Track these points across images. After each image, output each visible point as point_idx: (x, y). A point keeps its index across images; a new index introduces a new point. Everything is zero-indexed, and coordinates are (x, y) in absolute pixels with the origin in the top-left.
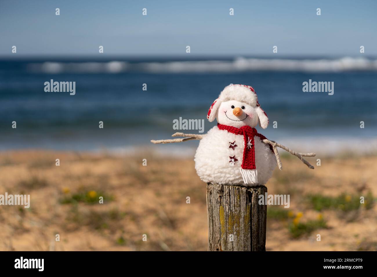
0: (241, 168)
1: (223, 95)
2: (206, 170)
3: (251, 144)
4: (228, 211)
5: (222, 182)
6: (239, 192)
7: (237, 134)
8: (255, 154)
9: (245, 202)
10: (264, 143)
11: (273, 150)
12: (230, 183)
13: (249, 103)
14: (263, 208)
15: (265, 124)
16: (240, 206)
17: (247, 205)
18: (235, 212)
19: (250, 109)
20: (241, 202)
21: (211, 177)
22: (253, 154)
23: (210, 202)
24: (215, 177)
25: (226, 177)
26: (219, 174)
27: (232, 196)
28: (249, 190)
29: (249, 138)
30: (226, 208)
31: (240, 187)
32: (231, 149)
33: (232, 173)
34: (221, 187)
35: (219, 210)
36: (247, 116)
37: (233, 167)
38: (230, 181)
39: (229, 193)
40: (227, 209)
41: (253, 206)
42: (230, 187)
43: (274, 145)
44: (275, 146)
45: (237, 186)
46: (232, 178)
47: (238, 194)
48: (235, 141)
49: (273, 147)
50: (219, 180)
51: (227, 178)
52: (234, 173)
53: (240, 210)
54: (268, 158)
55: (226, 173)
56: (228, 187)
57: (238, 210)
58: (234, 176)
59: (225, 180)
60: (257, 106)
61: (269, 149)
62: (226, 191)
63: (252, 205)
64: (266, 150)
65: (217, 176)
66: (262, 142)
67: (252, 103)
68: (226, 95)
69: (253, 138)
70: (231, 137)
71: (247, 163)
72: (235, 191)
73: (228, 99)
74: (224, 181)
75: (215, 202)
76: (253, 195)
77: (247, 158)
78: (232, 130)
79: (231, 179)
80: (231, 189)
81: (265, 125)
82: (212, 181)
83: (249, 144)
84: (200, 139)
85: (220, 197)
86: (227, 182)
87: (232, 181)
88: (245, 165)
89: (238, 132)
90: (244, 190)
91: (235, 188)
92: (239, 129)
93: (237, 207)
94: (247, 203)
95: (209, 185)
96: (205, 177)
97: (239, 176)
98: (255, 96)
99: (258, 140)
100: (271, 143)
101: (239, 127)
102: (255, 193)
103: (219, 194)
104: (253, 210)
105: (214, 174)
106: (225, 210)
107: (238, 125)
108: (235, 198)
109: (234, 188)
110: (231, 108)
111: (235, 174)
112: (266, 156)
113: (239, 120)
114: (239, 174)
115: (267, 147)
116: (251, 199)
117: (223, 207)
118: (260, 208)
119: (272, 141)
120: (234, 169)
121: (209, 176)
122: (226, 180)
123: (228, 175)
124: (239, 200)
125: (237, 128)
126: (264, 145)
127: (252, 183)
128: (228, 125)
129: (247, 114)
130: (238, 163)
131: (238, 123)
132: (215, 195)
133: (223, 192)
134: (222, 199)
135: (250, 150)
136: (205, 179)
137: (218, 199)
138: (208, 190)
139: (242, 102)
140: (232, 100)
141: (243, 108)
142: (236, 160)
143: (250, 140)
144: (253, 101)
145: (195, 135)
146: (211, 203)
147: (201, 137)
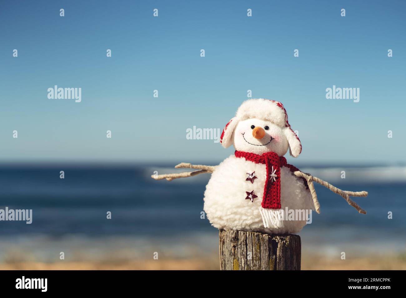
0: (261, 207)
1: (241, 112)
2: (217, 211)
3: (276, 176)
4: (244, 266)
5: (237, 227)
6: (259, 240)
7: (258, 163)
8: (280, 189)
9: (267, 254)
10: (295, 175)
11: (308, 185)
12: (248, 228)
13: (274, 122)
14: (293, 263)
15: (296, 149)
16: (260, 259)
17: (269, 258)
18: (254, 268)
19: (276, 129)
20: (261, 254)
21: (223, 220)
22: (278, 189)
23: (223, 254)
24: (227, 220)
25: (242, 219)
26: (232, 216)
27: (250, 245)
28: (274, 239)
29: (273, 168)
30: (241, 261)
31: (260, 233)
32: (249, 182)
33: (249, 214)
34: (236, 233)
35: (232, 265)
36: (272, 139)
37: (251, 207)
38: (246, 225)
39: (246, 241)
40: (243, 263)
41: (278, 260)
42: (248, 233)
43: (309, 178)
44: (310, 181)
45: (257, 232)
46: (249, 220)
47: (257, 243)
48: (254, 172)
49: (308, 181)
50: (233, 224)
51: (243, 222)
52: (252, 214)
53: (260, 265)
54: (300, 196)
55: (241, 214)
56: (244, 234)
57: (258, 265)
58: (252, 218)
59: (241, 223)
60: (286, 126)
61: (302, 184)
62: (242, 238)
63: (278, 258)
64: (298, 185)
65: (230, 219)
66: (293, 174)
67: (278, 121)
68: (245, 111)
69: (279, 168)
70: (250, 167)
71: (269, 200)
72: (253, 238)
73: (248, 117)
74: (239, 226)
75: (229, 254)
76: (278, 246)
77: (269, 194)
78: (251, 157)
79: (249, 222)
80: (248, 236)
81: (296, 151)
82: (225, 226)
83: (273, 175)
84: (212, 172)
85: (234, 247)
86: (243, 227)
87: (250, 226)
88: (266, 203)
89: (259, 160)
90: (266, 237)
91: (254, 235)
92: (261, 157)
93: (256, 260)
94: (269, 255)
95: (222, 233)
96: (216, 220)
97: (258, 218)
98: (282, 113)
99: (287, 172)
100: (304, 175)
101: (261, 154)
102: (282, 242)
103: (233, 244)
104: (278, 265)
105: (226, 215)
106: (240, 265)
107: (260, 151)
108: (253, 248)
109: (252, 235)
110: (251, 128)
111: (254, 216)
112: (297, 193)
113: (261, 144)
114: (259, 216)
115: (300, 182)
116: (277, 250)
117: (238, 260)
118: (289, 263)
119: (306, 174)
120: (252, 208)
121: (220, 218)
122: (241, 225)
123: (244, 217)
124: (258, 251)
125: (258, 155)
126: (295, 179)
127: (276, 227)
128: (246, 152)
129: (272, 136)
130: (257, 201)
131: (260, 149)
132: (229, 245)
133: (238, 240)
134: (237, 249)
135: (274, 183)
136: (217, 224)
137: (231, 249)
138: (221, 239)
139: (266, 120)
140: (252, 118)
141: (267, 128)
142: (255, 196)
143: (274, 171)
144: (280, 120)
145: (206, 167)
146: (224, 256)
147: (214, 169)
